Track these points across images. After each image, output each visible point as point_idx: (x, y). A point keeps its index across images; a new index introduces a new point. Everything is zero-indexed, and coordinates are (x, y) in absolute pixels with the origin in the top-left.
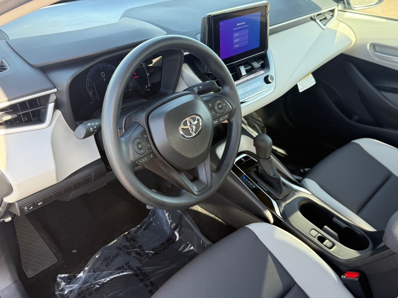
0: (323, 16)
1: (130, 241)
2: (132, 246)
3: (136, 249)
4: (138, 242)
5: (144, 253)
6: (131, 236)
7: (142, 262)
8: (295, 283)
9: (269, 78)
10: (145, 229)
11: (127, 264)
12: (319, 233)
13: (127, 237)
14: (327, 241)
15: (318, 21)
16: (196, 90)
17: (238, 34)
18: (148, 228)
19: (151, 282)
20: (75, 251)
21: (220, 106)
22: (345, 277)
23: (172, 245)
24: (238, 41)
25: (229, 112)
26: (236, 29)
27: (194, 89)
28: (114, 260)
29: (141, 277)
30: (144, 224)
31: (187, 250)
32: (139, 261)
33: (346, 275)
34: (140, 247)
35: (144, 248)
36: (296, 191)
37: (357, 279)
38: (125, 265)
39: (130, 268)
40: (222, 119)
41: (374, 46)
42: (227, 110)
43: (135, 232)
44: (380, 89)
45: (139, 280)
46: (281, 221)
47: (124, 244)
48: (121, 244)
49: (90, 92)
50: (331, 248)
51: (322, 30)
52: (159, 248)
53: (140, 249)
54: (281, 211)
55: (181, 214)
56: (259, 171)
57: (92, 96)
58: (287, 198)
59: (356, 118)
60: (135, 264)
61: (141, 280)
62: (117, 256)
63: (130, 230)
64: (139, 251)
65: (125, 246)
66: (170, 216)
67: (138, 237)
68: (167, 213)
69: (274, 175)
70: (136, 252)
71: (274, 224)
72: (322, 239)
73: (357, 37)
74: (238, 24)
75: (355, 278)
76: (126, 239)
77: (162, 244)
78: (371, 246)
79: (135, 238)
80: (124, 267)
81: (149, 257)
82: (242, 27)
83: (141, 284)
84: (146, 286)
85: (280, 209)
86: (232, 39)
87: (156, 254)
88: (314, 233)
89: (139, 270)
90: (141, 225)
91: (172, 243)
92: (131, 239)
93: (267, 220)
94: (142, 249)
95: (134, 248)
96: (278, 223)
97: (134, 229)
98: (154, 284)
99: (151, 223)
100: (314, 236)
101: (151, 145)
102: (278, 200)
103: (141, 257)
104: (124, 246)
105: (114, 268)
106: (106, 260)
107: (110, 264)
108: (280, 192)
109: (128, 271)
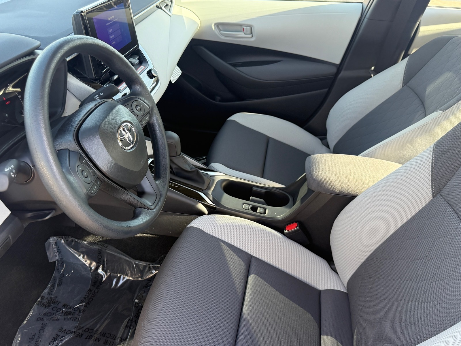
0: (165, 3)
1: (49, 306)
2: (55, 309)
3: (61, 310)
4: (59, 302)
5: (74, 309)
6: (47, 300)
7: (77, 320)
8: (251, 256)
9: (152, 72)
10: (59, 285)
11: (61, 330)
12: (249, 204)
13: (43, 302)
14: (259, 208)
15: (163, 8)
16: (97, 98)
17: (111, 30)
18: (62, 282)
19: (101, 333)
21: (138, 108)
22: (287, 231)
23: (101, 286)
24: (113, 37)
25: (148, 113)
26: (108, 24)
27: (95, 98)
28: (42, 334)
29: (86, 335)
30: (55, 279)
31: (121, 282)
32: (73, 320)
33: (287, 229)
34: (65, 306)
35: (71, 305)
36: (213, 176)
37: (298, 227)
38: (59, 333)
39: (68, 333)
40: (144, 122)
41: (217, 25)
42: (146, 110)
43: (48, 294)
44: (235, 65)
45: (86, 338)
46: (216, 208)
47: (44, 312)
48: (40, 314)
50: (265, 213)
51: (170, 17)
52: (88, 296)
53: (66, 308)
54: (211, 199)
55: (99, 249)
56: (174, 170)
58: (210, 185)
59: (218, 98)
60: (70, 325)
61: (88, 337)
62: (43, 328)
63: (42, 295)
64: (67, 310)
65: (46, 314)
66: (86, 257)
67: (56, 297)
68: (80, 256)
69: (191, 169)
70: (64, 313)
71: (209, 213)
72: (254, 209)
73: (201, 20)
74: (109, 19)
75: (296, 228)
76: (42, 306)
77: (89, 290)
78: (291, 199)
79: (53, 300)
80: (59, 336)
81: (82, 311)
83: (91, 342)
84: (97, 340)
85: (210, 198)
87: (89, 304)
88: (246, 206)
89: (79, 329)
90: (51, 284)
91: (101, 284)
92: (48, 303)
93: (202, 214)
94: (69, 306)
95: (59, 310)
96: (212, 211)
97: (46, 291)
98: (106, 333)
99: (63, 275)
100: (248, 209)
101: (93, 170)
102: (204, 191)
103: (72, 315)
104: (44, 314)
105: (48, 343)
106: (32, 339)
107: (40, 341)
108: (203, 182)
109: (66, 336)
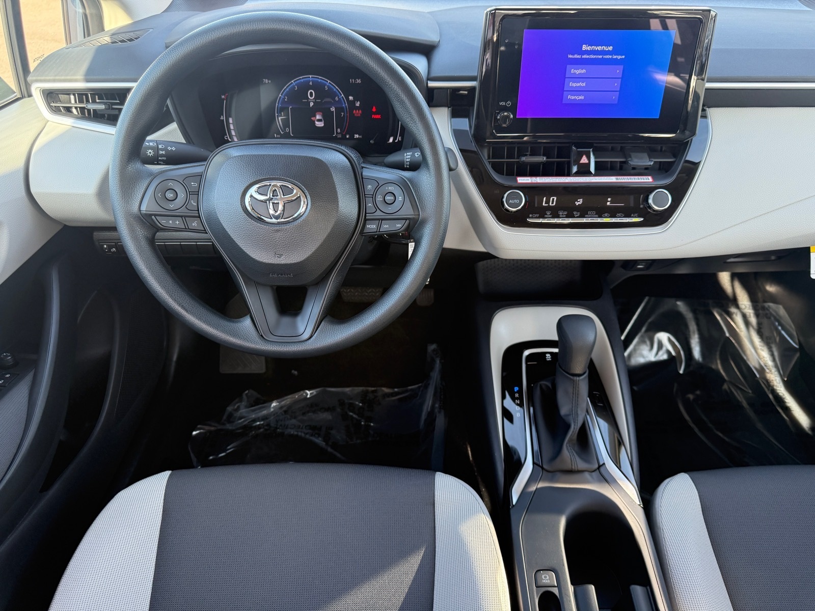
6: (372, 396)
10: (400, 400)
11: (328, 429)
12: (559, 586)
13: (368, 394)
16: (408, 157)
17: (584, 71)
20: (296, 373)
21: (390, 198)
24: (580, 86)
26: (576, 56)
28: (319, 412)
30: (406, 391)
38: (324, 429)
40: (387, 226)
42: (404, 213)
43: (384, 394)
47: (354, 401)
48: (349, 399)
49: (280, 118)
57: (280, 125)
60: (339, 436)
62: (328, 409)
63: (380, 388)
65: (352, 405)
67: (379, 404)
74: (584, 47)
76: (363, 396)
79: (375, 403)
80: (320, 430)
82: (600, 57)
85: (527, 487)
86: (562, 77)
88: (548, 578)
90: (400, 391)
92: (369, 400)
101: (198, 204)
102: (540, 468)
104: (350, 403)
106: (312, 406)
